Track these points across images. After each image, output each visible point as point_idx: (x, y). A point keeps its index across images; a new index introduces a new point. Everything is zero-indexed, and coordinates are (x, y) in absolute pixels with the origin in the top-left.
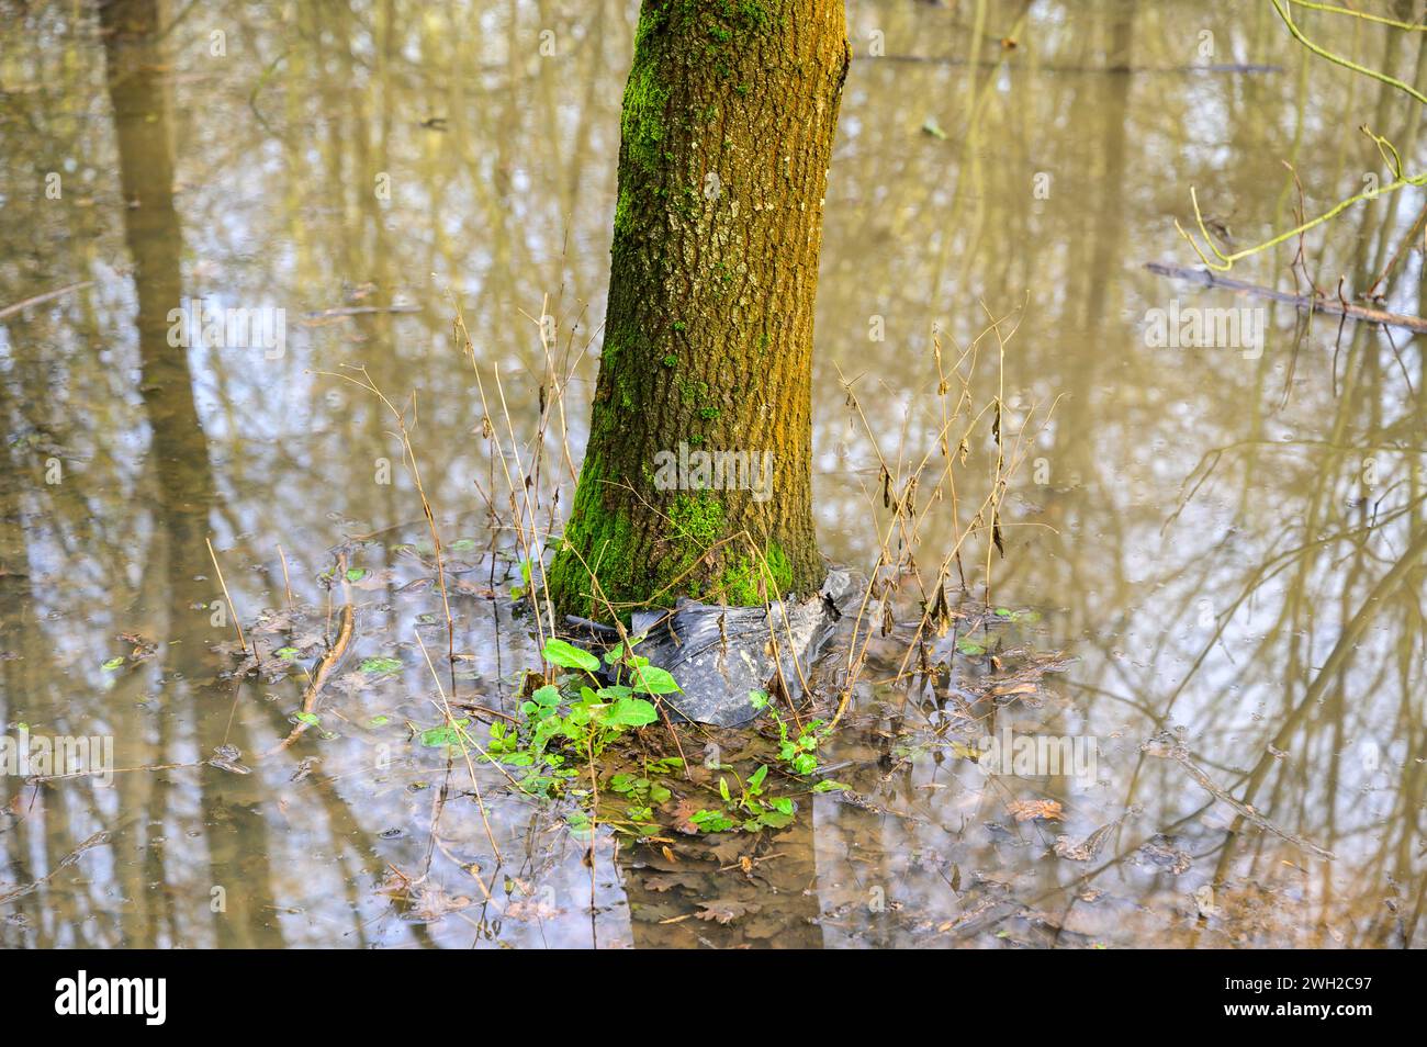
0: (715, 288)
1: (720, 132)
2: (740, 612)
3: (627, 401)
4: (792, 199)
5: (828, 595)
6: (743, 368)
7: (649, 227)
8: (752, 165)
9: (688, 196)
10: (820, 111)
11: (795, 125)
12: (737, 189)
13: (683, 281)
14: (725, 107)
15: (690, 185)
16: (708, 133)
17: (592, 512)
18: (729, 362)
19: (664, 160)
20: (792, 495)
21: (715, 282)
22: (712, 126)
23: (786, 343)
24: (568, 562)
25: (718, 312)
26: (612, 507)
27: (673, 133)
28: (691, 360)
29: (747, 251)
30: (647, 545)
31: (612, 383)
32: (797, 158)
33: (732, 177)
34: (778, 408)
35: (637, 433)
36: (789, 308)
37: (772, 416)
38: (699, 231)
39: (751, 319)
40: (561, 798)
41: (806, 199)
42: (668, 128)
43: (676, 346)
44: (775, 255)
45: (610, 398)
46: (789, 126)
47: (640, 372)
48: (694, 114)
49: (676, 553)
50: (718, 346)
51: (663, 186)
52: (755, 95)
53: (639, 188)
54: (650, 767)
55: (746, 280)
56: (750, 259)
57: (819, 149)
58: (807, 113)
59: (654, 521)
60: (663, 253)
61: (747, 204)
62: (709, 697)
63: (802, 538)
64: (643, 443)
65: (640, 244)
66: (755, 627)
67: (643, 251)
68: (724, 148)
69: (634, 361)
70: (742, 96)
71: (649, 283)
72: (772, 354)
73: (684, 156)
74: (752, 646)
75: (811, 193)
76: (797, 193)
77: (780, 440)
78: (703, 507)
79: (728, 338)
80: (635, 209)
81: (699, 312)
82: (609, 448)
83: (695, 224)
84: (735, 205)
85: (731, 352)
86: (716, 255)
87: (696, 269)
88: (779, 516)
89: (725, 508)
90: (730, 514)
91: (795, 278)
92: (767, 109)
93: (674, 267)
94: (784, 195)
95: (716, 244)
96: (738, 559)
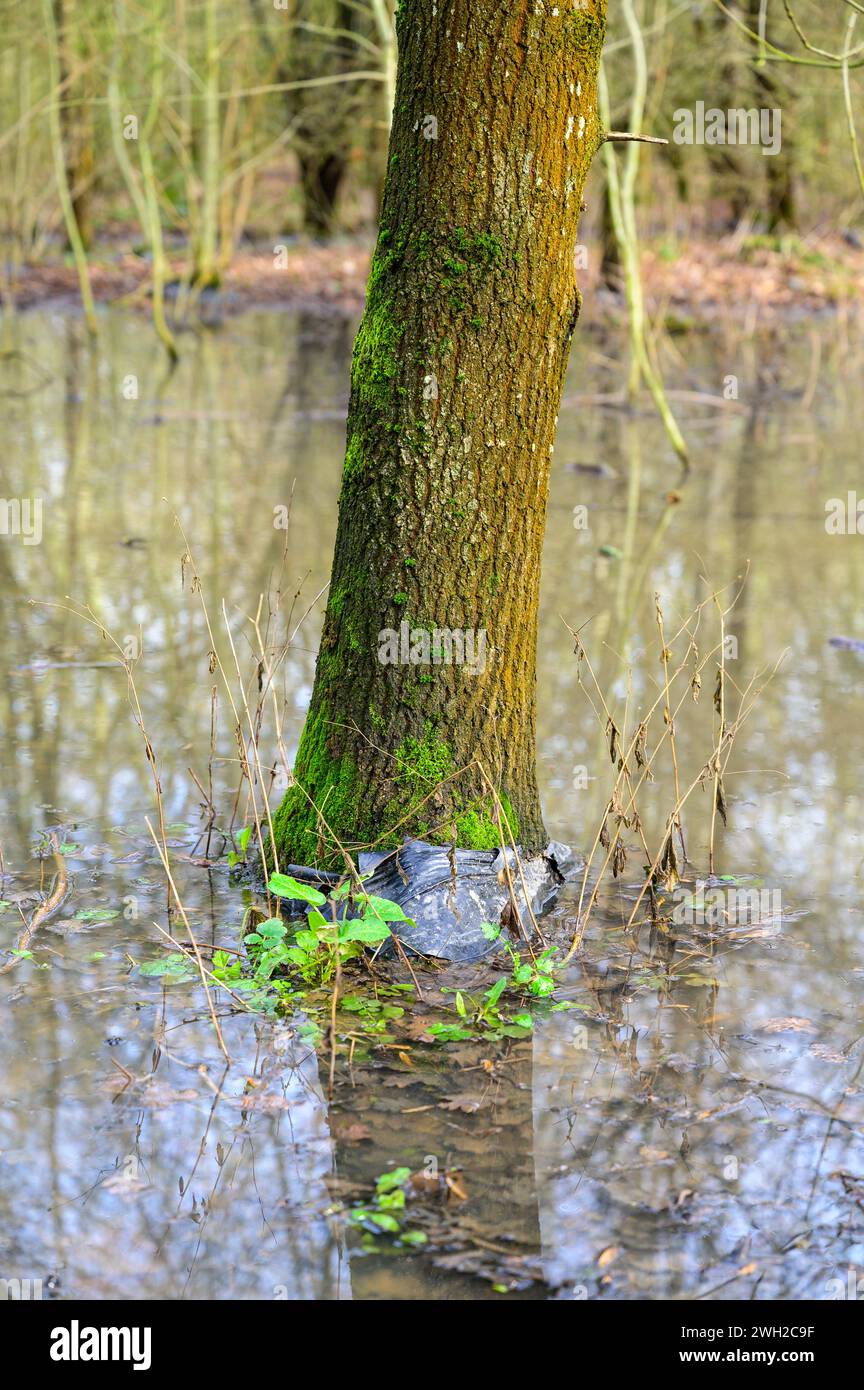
0: (446, 524)
1: (454, 366)
2: (468, 854)
3: (354, 644)
4: (523, 438)
5: (552, 856)
6: (472, 607)
7: (380, 465)
8: (484, 400)
9: (420, 430)
10: (551, 352)
11: (528, 363)
12: (469, 424)
13: (414, 517)
14: (459, 341)
15: (423, 419)
16: (442, 367)
17: (315, 761)
18: (459, 600)
19: (397, 396)
20: (519, 746)
21: (447, 518)
22: (446, 359)
23: (515, 587)
24: (289, 819)
25: (448, 549)
26: (336, 753)
27: (407, 368)
28: (421, 597)
29: (478, 488)
30: (373, 789)
31: (339, 628)
32: (529, 398)
33: (465, 412)
34: (507, 653)
35: (364, 676)
36: (519, 551)
37: (501, 659)
38: (431, 466)
39: (481, 557)
40: (289, 1015)
41: (537, 441)
42: (401, 363)
43: (405, 583)
44: (505, 494)
45: (336, 644)
46: (521, 363)
47: (367, 612)
48: (428, 347)
49: (403, 796)
50: (448, 584)
51: (396, 422)
52: (489, 329)
53: (370, 426)
54: (381, 991)
55: (477, 517)
56: (482, 496)
57: (550, 392)
58: (539, 352)
59: (380, 764)
60: (395, 488)
61: (479, 439)
62: (439, 932)
63: (527, 794)
64: (370, 685)
65: (371, 481)
66: (483, 871)
67: (374, 488)
68: (457, 381)
69: (362, 602)
70: (477, 329)
71: (380, 520)
72: (501, 596)
73: (417, 390)
74: (481, 887)
75: (542, 436)
76: (529, 432)
77: (508, 686)
78: (431, 748)
79: (458, 576)
80: (366, 447)
81: (430, 548)
82: (335, 694)
83: (427, 458)
84: (467, 440)
85: (461, 588)
86: (448, 491)
87: (427, 504)
88: (506, 765)
89: (453, 751)
90: (458, 758)
91: (525, 520)
92: (501, 344)
93: (405, 502)
94: (515, 432)
95: (448, 480)
96: (465, 802)
